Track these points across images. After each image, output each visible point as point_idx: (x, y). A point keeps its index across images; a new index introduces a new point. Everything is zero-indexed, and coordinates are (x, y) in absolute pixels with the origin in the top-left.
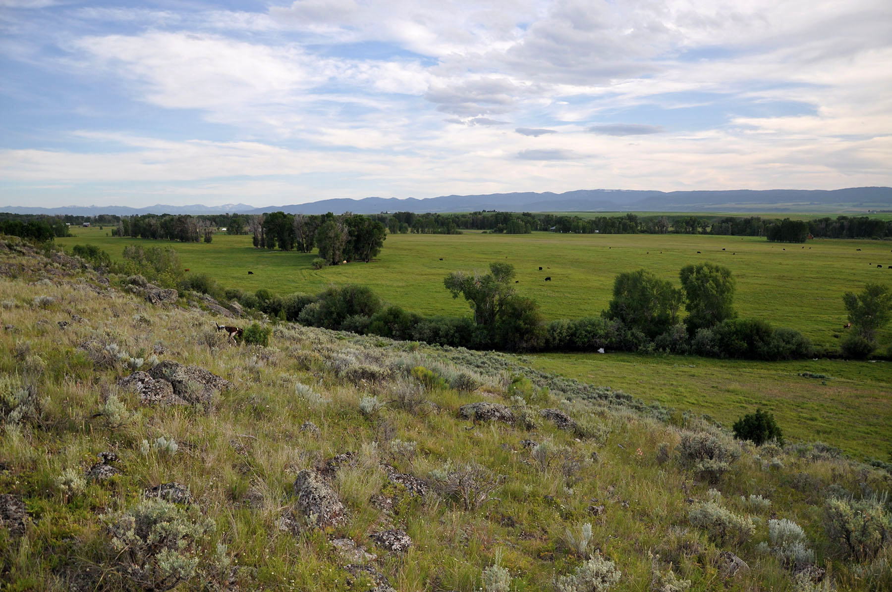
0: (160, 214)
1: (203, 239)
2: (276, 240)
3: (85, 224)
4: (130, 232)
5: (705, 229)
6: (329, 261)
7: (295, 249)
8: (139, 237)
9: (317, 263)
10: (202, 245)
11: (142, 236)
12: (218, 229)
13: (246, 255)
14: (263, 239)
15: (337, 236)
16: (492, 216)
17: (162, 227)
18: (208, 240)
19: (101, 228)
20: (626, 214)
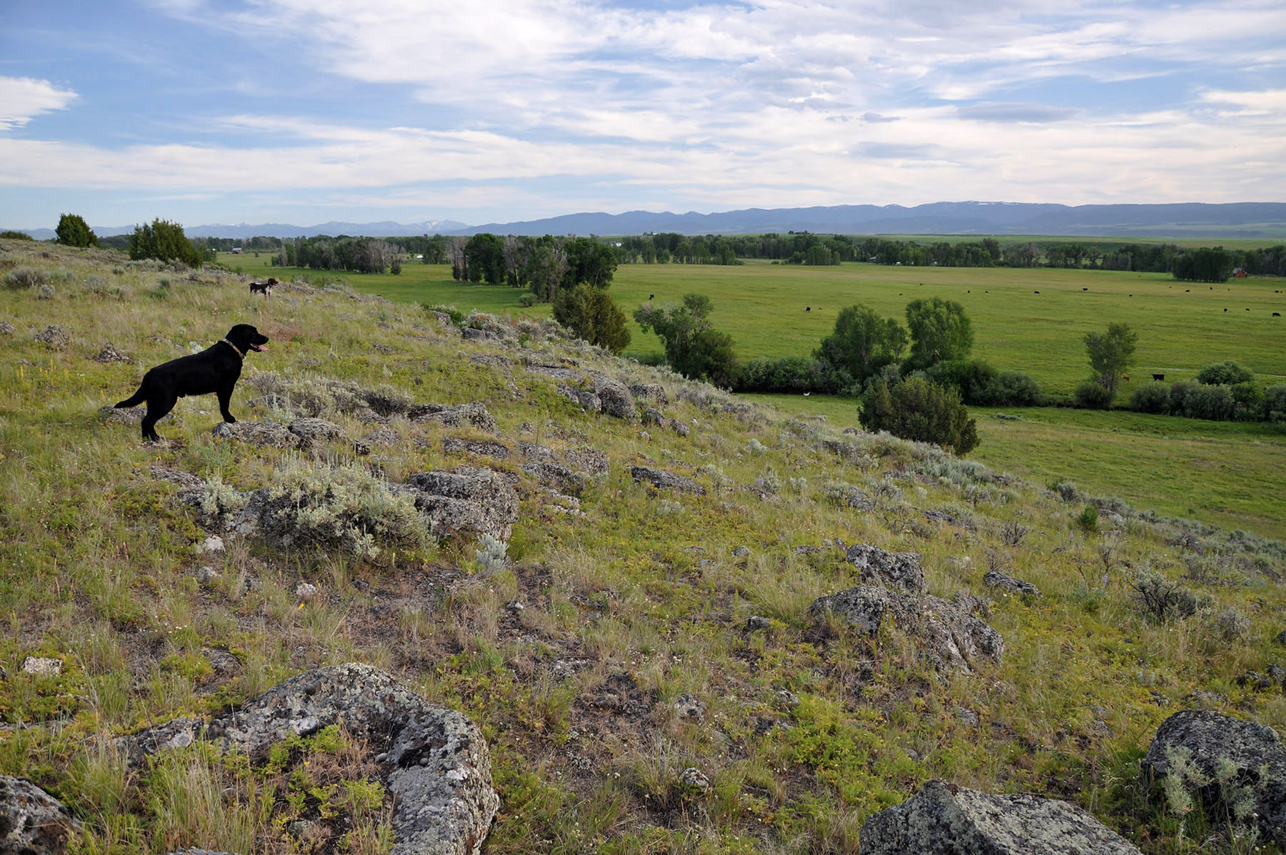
0: (334, 236)
1: (389, 270)
2: (482, 271)
3: (234, 249)
4: (295, 260)
5: (1094, 262)
6: (542, 297)
7: (506, 283)
8: (307, 267)
9: (525, 299)
10: (388, 278)
11: (310, 266)
12: (412, 256)
13: (442, 290)
14: (465, 269)
15: (552, 265)
16: (791, 240)
17: (337, 254)
18: (396, 271)
19: (257, 256)
20: (983, 238)
